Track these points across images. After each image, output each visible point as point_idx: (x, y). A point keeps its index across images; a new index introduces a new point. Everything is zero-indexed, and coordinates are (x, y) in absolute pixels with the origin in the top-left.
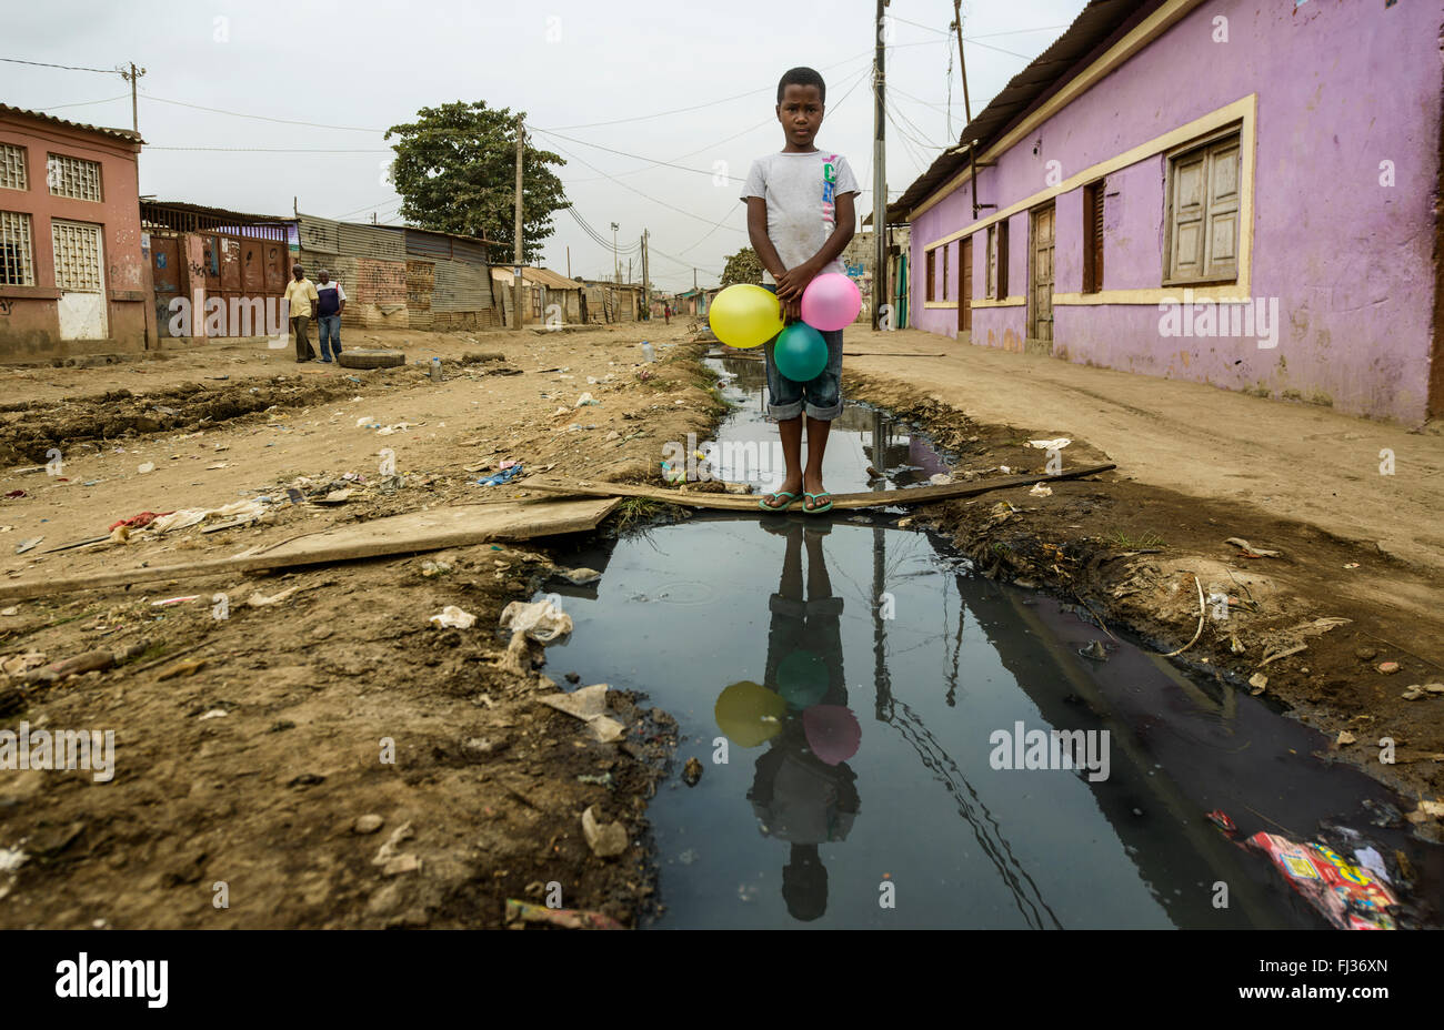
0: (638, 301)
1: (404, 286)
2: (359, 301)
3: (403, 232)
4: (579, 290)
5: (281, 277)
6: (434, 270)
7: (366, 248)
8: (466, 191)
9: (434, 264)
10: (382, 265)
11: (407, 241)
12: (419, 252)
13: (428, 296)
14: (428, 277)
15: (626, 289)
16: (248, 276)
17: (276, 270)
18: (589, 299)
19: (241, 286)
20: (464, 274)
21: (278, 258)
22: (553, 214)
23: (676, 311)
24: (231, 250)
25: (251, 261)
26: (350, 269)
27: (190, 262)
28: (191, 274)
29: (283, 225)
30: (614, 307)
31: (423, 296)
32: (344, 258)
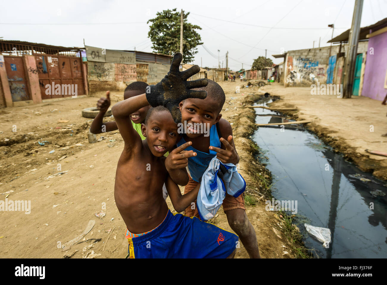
0: (224, 74)
1: (136, 74)
2: (116, 80)
3: (135, 53)
4: (205, 72)
5: (80, 73)
6: (148, 67)
7: (119, 59)
8: (170, 40)
9: (148, 65)
10: (126, 66)
11: (136, 56)
12: (142, 60)
13: (146, 77)
14: (146, 70)
15: (221, 71)
16: (63, 72)
17: (77, 69)
18: (208, 75)
19: (60, 77)
20: (161, 68)
21: (78, 64)
22: (198, 47)
23: (236, 77)
24: (54, 62)
25: (64, 66)
26: (111, 68)
27: (28, 67)
28: (29, 73)
29: (79, 51)
30: (216, 77)
31: (144, 77)
32: (108, 64)
